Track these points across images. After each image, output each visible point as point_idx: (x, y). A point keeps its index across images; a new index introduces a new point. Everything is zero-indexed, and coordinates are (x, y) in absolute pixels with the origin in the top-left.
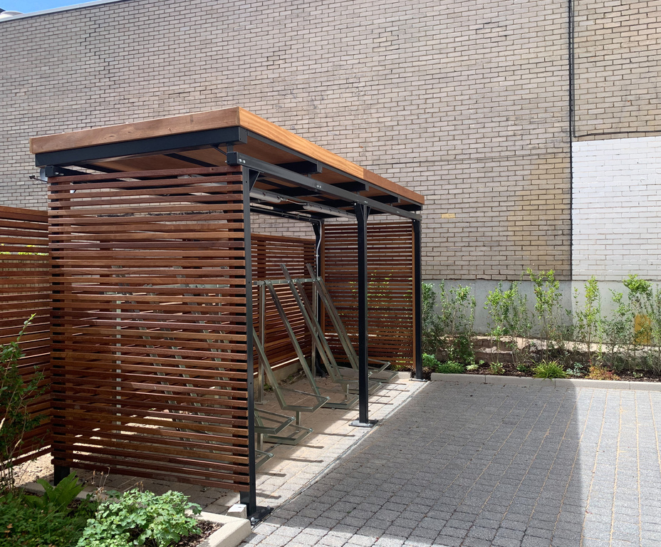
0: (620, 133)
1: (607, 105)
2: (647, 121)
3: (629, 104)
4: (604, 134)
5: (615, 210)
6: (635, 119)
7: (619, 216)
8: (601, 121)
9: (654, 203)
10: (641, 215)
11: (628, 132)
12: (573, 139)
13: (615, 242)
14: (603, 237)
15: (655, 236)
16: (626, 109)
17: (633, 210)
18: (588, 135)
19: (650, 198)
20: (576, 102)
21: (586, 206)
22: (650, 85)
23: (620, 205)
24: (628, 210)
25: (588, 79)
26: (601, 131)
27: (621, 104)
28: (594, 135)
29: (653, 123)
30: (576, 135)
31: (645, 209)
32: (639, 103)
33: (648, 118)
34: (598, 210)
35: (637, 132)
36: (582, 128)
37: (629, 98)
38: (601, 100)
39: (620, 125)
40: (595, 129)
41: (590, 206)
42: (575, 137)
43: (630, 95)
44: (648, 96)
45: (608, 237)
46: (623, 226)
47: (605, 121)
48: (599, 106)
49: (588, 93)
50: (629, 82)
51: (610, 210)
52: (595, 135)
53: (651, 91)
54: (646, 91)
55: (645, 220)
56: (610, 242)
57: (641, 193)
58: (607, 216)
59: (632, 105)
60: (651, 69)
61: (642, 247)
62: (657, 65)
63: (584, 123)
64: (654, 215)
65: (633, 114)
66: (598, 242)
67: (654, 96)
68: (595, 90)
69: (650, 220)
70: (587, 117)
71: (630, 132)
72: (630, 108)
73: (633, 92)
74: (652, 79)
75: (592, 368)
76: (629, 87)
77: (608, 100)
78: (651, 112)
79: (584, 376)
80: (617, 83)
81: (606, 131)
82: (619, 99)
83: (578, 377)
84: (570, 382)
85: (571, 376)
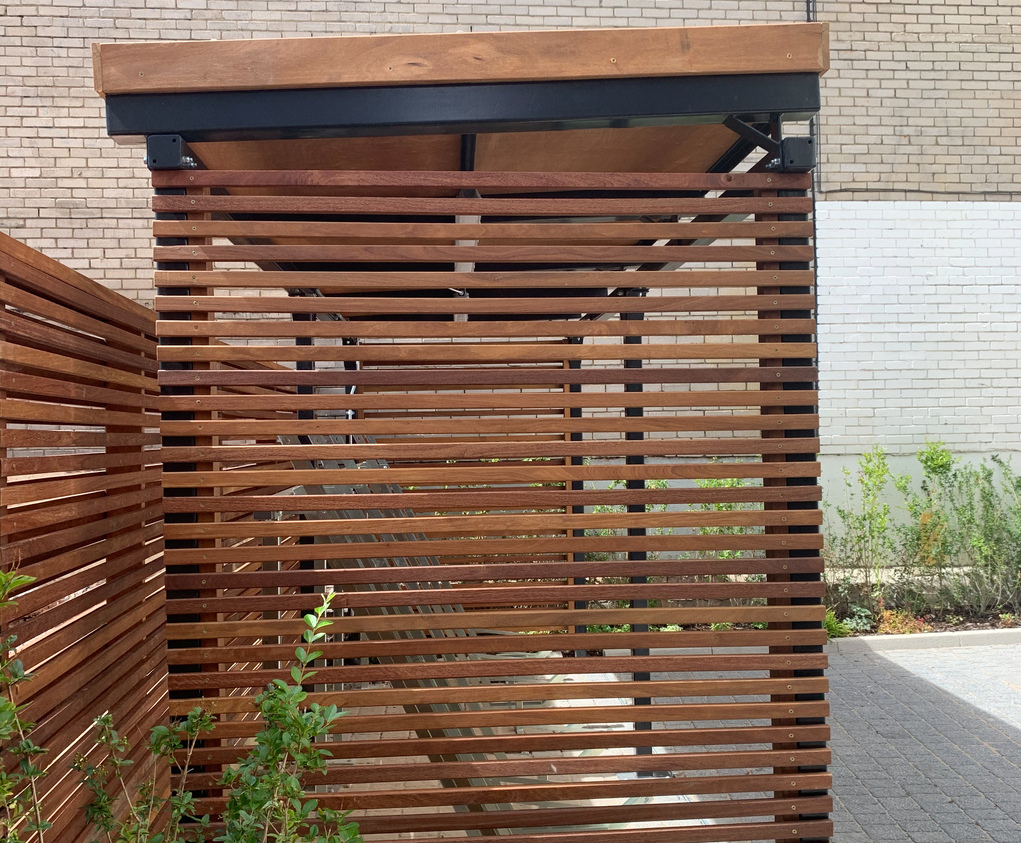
0: (893, 190)
1: (872, 140)
2: (934, 174)
3: (906, 141)
4: (867, 190)
5: (889, 328)
6: (915, 168)
7: (894, 338)
8: (862, 168)
9: (946, 318)
10: (929, 337)
11: (905, 191)
12: (817, 195)
13: (889, 384)
14: (869, 375)
15: (949, 374)
16: (903, 149)
17: (916, 327)
18: (841, 191)
19: (942, 308)
20: (823, 129)
21: (840, 319)
22: (937, 112)
23: (894, 318)
24: (907, 327)
25: (840, 89)
26: (863, 186)
27: (893, 140)
28: (850, 191)
29: (943, 178)
30: (823, 189)
31: (933, 327)
32: (921, 140)
33: (935, 168)
34: (860, 328)
35: (919, 191)
36: (832, 177)
37: (907, 131)
38: (862, 130)
39: (894, 177)
40: (854, 181)
41: (848, 319)
42: (821, 192)
43: (907, 125)
44: (935, 131)
45: (877, 375)
46: (902, 356)
47: (871, 168)
48: (859, 139)
49: (840, 115)
50: (904, 103)
51: (879, 328)
52: (854, 191)
53: (940, 122)
54: (930, 122)
55: (933, 346)
56: (880, 385)
57: (928, 299)
58: (875, 337)
59: (910, 144)
60: (939, 85)
61: (932, 393)
62: (947, 79)
63: (836, 168)
64: (947, 337)
65: (913, 159)
66: (862, 385)
67: (943, 131)
68: (853, 111)
69: (942, 346)
70: (840, 158)
71: (909, 191)
72: (909, 149)
73: (911, 121)
74: (941, 103)
75: (886, 614)
76: (906, 112)
77: (872, 130)
78: (940, 159)
79: (874, 630)
80: (887, 102)
81: (871, 186)
82: (890, 131)
83: (866, 632)
84: (863, 641)
85: (856, 632)
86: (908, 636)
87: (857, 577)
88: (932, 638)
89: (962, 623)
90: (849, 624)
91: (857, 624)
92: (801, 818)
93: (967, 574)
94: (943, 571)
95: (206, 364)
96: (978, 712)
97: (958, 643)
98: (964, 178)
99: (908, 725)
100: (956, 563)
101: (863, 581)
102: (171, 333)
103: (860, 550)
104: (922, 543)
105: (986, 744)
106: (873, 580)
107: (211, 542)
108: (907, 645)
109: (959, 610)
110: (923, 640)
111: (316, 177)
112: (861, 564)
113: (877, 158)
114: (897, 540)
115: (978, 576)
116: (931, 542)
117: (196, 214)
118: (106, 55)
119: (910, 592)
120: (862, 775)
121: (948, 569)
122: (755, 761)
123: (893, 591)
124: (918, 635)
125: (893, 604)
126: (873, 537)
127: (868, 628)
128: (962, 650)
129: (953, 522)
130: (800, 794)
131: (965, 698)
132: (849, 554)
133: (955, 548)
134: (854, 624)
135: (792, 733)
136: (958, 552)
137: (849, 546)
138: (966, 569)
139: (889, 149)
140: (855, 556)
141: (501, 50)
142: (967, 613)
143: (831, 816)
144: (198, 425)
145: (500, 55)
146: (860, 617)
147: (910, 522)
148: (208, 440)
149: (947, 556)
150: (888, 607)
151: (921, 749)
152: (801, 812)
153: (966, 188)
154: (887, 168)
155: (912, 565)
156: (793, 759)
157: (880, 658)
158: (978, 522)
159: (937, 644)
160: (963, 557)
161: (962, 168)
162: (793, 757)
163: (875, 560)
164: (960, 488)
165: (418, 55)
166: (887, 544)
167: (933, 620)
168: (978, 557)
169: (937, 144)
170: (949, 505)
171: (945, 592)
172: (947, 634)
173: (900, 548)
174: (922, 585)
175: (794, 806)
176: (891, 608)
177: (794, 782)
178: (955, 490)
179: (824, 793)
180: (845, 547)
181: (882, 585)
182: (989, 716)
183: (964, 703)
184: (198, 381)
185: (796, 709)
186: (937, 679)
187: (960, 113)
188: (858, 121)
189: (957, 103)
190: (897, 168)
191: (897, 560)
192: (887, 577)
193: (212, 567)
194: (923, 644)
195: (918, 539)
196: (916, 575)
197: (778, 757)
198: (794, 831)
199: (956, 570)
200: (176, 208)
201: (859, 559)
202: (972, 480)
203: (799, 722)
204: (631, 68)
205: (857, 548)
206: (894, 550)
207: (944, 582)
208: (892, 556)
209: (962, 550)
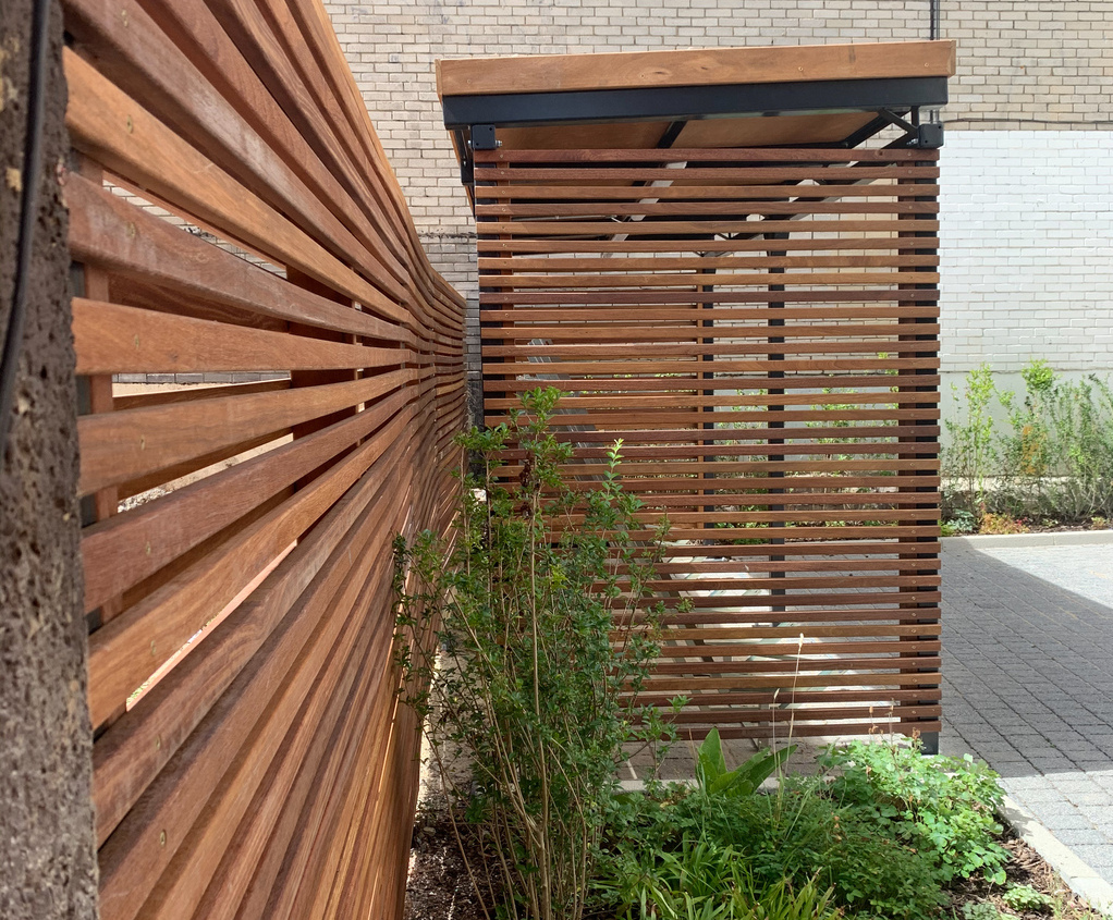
0: (1008, 120)
1: (989, 71)
2: (1048, 104)
3: (1022, 72)
4: (983, 120)
5: (999, 252)
6: (1029, 98)
7: (1003, 262)
8: (979, 98)
9: (1054, 243)
10: (1037, 262)
11: (1020, 121)
13: (998, 306)
14: (979, 297)
15: (1056, 296)
16: (1019, 80)
17: (1025, 252)
18: (958, 120)
19: (1051, 234)
22: (1053, 44)
23: (1005, 243)
24: (1016, 252)
25: (960, 21)
26: (980, 116)
27: (1011, 71)
28: (966, 121)
29: (1056, 108)
31: (1041, 252)
32: (1037, 71)
33: (1050, 98)
34: (972, 252)
35: (1033, 121)
36: (950, 107)
37: (1024, 62)
38: (981, 61)
39: (1009, 108)
40: (971, 111)
41: (961, 244)
43: (1024, 57)
44: (1051, 62)
45: (987, 297)
46: (1011, 279)
47: (987, 98)
48: (977, 70)
50: (1022, 34)
51: (990, 252)
52: (970, 120)
53: (1056, 53)
54: (1046, 53)
55: (1041, 270)
56: (989, 306)
57: (1037, 225)
58: (986, 262)
59: (1026, 75)
60: (1057, 16)
61: (1037, 315)
62: (1064, 11)
63: (954, 99)
64: (1055, 262)
65: (1028, 89)
66: (973, 307)
67: (1059, 62)
68: (972, 43)
69: (1050, 270)
71: (1024, 121)
72: (1024, 80)
73: (1028, 52)
74: (1058, 34)
75: (987, 517)
76: (1025, 44)
77: (989, 62)
78: (1054, 90)
79: (976, 531)
80: (1005, 34)
81: (987, 116)
82: (1007, 62)
83: (968, 533)
84: (966, 540)
85: (958, 532)
86: (1006, 536)
87: (962, 485)
88: (1028, 538)
89: (1058, 525)
90: (952, 526)
91: (960, 525)
93: (1063, 483)
94: (1042, 479)
96: (1064, 591)
97: (1052, 542)
98: (1078, 108)
99: (1002, 600)
100: (1055, 473)
101: (967, 488)
103: (965, 459)
104: (1024, 453)
105: (1068, 612)
106: (976, 487)
108: (1006, 544)
109: (1055, 515)
110: (1020, 539)
112: (966, 472)
113: (995, 89)
114: (1001, 450)
115: (1073, 483)
116: (1030, 452)
119: (1011, 499)
120: (960, 631)
121: (1047, 479)
123: (995, 498)
124: (1016, 535)
125: (994, 510)
126: (978, 448)
127: (970, 529)
128: (1056, 548)
129: (1053, 435)
131: (1054, 582)
132: (955, 463)
133: (1054, 459)
134: (958, 525)
136: (1056, 462)
137: (955, 456)
138: (1063, 479)
139: (1005, 80)
140: (960, 465)
142: (1063, 518)
146: (963, 519)
147: (1012, 434)
149: (1045, 466)
150: (989, 512)
151: (1013, 615)
153: (1078, 118)
154: (1003, 98)
155: (1014, 475)
157: (980, 554)
158: (1076, 434)
159: (1033, 543)
160: (1061, 467)
161: (1076, 98)
163: (979, 469)
164: (1061, 404)
166: (991, 454)
167: (1031, 524)
168: (1075, 467)
169: (1052, 75)
170: (1049, 419)
171: (1042, 498)
172: (1043, 534)
173: (1002, 457)
174: (1022, 492)
176: (992, 513)
178: (1057, 405)
180: (951, 456)
181: (985, 493)
182: (1073, 594)
183: (1053, 585)
186: (1030, 569)
187: (1076, 44)
188: (977, 52)
189: (1073, 34)
190: (1013, 98)
191: (1000, 469)
192: (991, 485)
194: (1022, 543)
195: (1020, 449)
196: (1016, 484)
199: (1054, 479)
201: (964, 468)
202: (1072, 396)
205: (962, 458)
206: (997, 460)
207: (1043, 490)
208: (995, 465)
209: (1060, 460)
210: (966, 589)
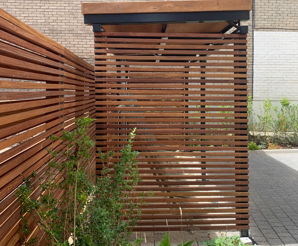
0: (275, 28)
1: (269, 14)
2: (286, 24)
3: (279, 15)
4: (268, 28)
5: (273, 66)
6: (281, 22)
7: (274, 69)
8: (267, 22)
9: (289, 64)
10: (284, 69)
11: (278, 29)
12: (254, 29)
13: (273, 82)
14: (267, 79)
15: (290, 79)
16: (278, 17)
17: (280, 66)
18: (261, 28)
19: (288, 61)
20: (256, 11)
21: (260, 63)
22: (288, 7)
23: (275, 63)
24: (278, 66)
26: (267, 27)
27: (276, 15)
29: (289, 25)
30: (256, 28)
31: (285, 66)
32: (283, 15)
33: (287, 22)
34: (265, 66)
35: (282, 29)
36: (258, 25)
37: (279, 12)
38: (267, 12)
39: (275, 25)
40: (264, 26)
41: (262, 63)
42: (255, 29)
44: (287, 12)
45: (270, 79)
46: (276, 74)
47: (269, 22)
48: (266, 14)
49: (261, 8)
50: (279, 4)
51: (270, 66)
52: (264, 28)
53: (289, 10)
54: (286, 10)
55: (285, 71)
56: (270, 82)
57: (284, 58)
58: (269, 69)
59: (280, 16)
61: (284, 84)
63: (259, 22)
64: (289, 69)
65: (281, 20)
66: (265, 82)
67: (289, 12)
68: (264, 6)
69: (288, 71)
70: (261, 19)
71: (280, 29)
72: (280, 17)
73: (281, 9)
74: (289, 5)
75: (270, 144)
76: (279, 7)
77: (269, 12)
78: (288, 20)
79: (267, 148)
80: (274, 4)
81: (269, 27)
82: (275, 12)
83: (264, 149)
84: (263, 151)
85: (261, 148)
86: (276, 150)
87: (262, 134)
88: (282, 151)
89: (291, 147)
90: (260, 146)
91: (262, 146)
92: (241, 186)
93: (293, 134)
94: (286, 133)
95: (105, 77)
97: (290, 152)
98: (295, 25)
99: (274, 172)
100: (290, 131)
101: (264, 135)
102: (98, 69)
103: (264, 126)
104: (280, 125)
106: (267, 135)
107: (106, 117)
108: (275, 152)
109: (290, 144)
110: (280, 151)
111: (132, 34)
112: (264, 130)
113: (271, 20)
114: (274, 124)
115: (296, 134)
116: (283, 125)
117: (104, 42)
118: (84, 5)
119: (277, 138)
121: (288, 132)
122: (231, 172)
123: (273, 138)
124: (279, 150)
125: (272, 142)
126: (267, 123)
127: (265, 147)
128: (291, 154)
129: (289, 119)
130: (241, 180)
132: (260, 127)
133: (290, 127)
134: (261, 146)
135: (240, 166)
136: (291, 128)
137: (260, 125)
138: (293, 133)
139: (274, 17)
140: (262, 128)
141: (175, 5)
142: (293, 144)
143: (249, 185)
144: (104, 91)
145: (175, 6)
146: (263, 145)
147: (277, 119)
148: (105, 94)
149: (287, 129)
150: (271, 142)
152: (242, 184)
153: (295, 28)
154: (274, 22)
155: (278, 131)
156: (240, 172)
157: (268, 155)
158: (296, 120)
159: (284, 152)
160: (292, 129)
161: (295, 23)
162: (240, 171)
163: (268, 129)
164: (292, 110)
165: (156, 6)
166: (271, 125)
167: (283, 146)
168: (296, 129)
169: (288, 16)
170: (288, 115)
171: (286, 138)
172: (287, 150)
173: (274, 126)
174: (280, 136)
175: (240, 183)
176: (272, 143)
177: (240, 177)
178: (290, 111)
179: (247, 180)
180: (259, 125)
181: (269, 136)
184: (104, 80)
185: (241, 160)
186: (283, 161)
187: (294, 7)
188: (266, 9)
189: (294, 5)
190: (276, 22)
191: (274, 130)
192: (271, 134)
193: (106, 123)
194: (280, 152)
195: (280, 124)
196: (279, 134)
197: (236, 171)
198: (240, 189)
199: (290, 133)
200: (100, 41)
201: (263, 129)
202: (295, 108)
203: (242, 163)
204: (205, 9)
205: (262, 126)
206: (273, 127)
207: (287, 136)
208: (272, 128)
209: (292, 127)
210: (263, 168)
